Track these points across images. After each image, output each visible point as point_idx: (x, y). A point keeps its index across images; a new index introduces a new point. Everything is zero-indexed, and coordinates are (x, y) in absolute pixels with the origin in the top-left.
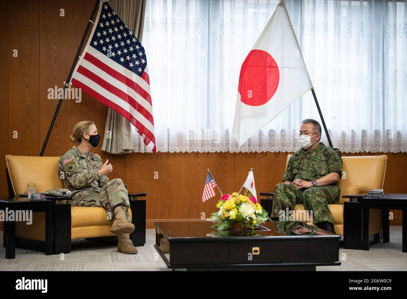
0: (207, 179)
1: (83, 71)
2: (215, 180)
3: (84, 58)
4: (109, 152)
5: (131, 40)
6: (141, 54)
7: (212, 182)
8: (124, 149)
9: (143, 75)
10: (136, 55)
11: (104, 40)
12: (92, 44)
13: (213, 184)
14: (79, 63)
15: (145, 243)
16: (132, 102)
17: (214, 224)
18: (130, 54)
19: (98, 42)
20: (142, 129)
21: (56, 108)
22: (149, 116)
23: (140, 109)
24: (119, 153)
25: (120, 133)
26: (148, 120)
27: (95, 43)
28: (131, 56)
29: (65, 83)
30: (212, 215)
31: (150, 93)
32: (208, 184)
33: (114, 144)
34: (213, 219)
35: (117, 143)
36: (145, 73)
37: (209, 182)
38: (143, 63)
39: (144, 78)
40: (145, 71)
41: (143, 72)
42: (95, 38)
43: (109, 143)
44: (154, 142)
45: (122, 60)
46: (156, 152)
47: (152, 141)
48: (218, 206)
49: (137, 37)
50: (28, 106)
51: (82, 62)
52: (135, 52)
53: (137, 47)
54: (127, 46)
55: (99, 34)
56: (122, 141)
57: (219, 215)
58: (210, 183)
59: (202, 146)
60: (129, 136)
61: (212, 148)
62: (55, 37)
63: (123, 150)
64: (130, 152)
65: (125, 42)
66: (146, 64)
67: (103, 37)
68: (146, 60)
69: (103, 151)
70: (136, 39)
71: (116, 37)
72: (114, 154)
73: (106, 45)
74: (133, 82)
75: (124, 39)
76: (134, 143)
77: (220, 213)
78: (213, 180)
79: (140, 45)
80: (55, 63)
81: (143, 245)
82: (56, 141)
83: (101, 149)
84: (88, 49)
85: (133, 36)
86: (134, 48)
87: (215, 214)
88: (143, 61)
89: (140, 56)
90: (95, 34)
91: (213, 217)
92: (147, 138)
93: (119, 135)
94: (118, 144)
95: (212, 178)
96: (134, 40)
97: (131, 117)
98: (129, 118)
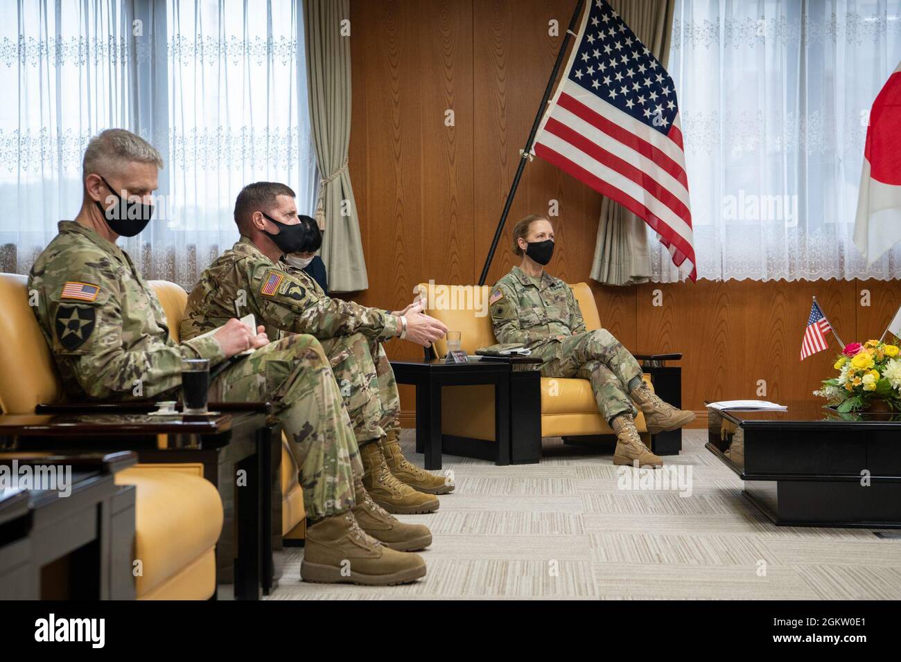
0: (812, 316)
1: (556, 128)
2: (828, 319)
3: (558, 103)
4: (605, 281)
5: (647, 65)
6: (666, 91)
7: (821, 323)
8: (634, 275)
9: (670, 132)
10: (657, 94)
11: (596, 68)
12: (572, 76)
13: (821, 326)
14: (548, 113)
15: (681, 449)
16: (649, 184)
17: (830, 401)
18: (645, 91)
19: (584, 71)
20: (668, 236)
21: (505, 201)
22: (682, 211)
23: (666, 197)
24: (623, 283)
25: (625, 244)
26: (681, 217)
27: (579, 74)
28: (647, 96)
29: (522, 151)
30: (825, 384)
31: (685, 166)
32: (813, 327)
33: (614, 266)
34: (828, 391)
35: (619, 264)
36: (675, 127)
37: (814, 322)
38: (670, 108)
39: (672, 138)
40: (675, 123)
41: (670, 126)
42: (579, 64)
43: (604, 266)
44: (693, 261)
45: (630, 104)
46: (697, 279)
47: (689, 259)
48: (837, 366)
49: (658, 60)
50: (453, 198)
51: (554, 111)
52: (656, 87)
53: (660, 78)
54: (639, 78)
55: (586, 57)
56: (630, 261)
57: (840, 383)
58: (815, 324)
59: (790, 270)
60: (644, 250)
61: (811, 272)
62: (501, 68)
63: (632, 277)
64: (644, 282)
65: (636, 70)
66: (676, 110)
67: (594, 62)
68: (676, 103)
69: (592, 279)
70: (657, 62)
71: (619, 60)
72: (615, 286)
73: (599, 76)
74: (650, 146)
75: (633, 64)
76: (652, 264)
77: (841, 380)
78: (824, 318)
79: (664, 74)
80: (503, 116)
81: (677, 454)
82: (504, 262)
83: (590, 277)
84: (566, 86)
85: (652, 58)
86: (653, 79)
87: (831, 381)
88: (671, 105)
89: (665, 95)
90: (579, 56)
91: (827, 388)
92: (679, 252)
93: (624, 250)
94: (622, 265)
95: (821, 314)
96: (653, 65)
97: (648, 212)
98: (643, 214)
